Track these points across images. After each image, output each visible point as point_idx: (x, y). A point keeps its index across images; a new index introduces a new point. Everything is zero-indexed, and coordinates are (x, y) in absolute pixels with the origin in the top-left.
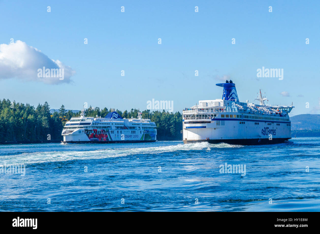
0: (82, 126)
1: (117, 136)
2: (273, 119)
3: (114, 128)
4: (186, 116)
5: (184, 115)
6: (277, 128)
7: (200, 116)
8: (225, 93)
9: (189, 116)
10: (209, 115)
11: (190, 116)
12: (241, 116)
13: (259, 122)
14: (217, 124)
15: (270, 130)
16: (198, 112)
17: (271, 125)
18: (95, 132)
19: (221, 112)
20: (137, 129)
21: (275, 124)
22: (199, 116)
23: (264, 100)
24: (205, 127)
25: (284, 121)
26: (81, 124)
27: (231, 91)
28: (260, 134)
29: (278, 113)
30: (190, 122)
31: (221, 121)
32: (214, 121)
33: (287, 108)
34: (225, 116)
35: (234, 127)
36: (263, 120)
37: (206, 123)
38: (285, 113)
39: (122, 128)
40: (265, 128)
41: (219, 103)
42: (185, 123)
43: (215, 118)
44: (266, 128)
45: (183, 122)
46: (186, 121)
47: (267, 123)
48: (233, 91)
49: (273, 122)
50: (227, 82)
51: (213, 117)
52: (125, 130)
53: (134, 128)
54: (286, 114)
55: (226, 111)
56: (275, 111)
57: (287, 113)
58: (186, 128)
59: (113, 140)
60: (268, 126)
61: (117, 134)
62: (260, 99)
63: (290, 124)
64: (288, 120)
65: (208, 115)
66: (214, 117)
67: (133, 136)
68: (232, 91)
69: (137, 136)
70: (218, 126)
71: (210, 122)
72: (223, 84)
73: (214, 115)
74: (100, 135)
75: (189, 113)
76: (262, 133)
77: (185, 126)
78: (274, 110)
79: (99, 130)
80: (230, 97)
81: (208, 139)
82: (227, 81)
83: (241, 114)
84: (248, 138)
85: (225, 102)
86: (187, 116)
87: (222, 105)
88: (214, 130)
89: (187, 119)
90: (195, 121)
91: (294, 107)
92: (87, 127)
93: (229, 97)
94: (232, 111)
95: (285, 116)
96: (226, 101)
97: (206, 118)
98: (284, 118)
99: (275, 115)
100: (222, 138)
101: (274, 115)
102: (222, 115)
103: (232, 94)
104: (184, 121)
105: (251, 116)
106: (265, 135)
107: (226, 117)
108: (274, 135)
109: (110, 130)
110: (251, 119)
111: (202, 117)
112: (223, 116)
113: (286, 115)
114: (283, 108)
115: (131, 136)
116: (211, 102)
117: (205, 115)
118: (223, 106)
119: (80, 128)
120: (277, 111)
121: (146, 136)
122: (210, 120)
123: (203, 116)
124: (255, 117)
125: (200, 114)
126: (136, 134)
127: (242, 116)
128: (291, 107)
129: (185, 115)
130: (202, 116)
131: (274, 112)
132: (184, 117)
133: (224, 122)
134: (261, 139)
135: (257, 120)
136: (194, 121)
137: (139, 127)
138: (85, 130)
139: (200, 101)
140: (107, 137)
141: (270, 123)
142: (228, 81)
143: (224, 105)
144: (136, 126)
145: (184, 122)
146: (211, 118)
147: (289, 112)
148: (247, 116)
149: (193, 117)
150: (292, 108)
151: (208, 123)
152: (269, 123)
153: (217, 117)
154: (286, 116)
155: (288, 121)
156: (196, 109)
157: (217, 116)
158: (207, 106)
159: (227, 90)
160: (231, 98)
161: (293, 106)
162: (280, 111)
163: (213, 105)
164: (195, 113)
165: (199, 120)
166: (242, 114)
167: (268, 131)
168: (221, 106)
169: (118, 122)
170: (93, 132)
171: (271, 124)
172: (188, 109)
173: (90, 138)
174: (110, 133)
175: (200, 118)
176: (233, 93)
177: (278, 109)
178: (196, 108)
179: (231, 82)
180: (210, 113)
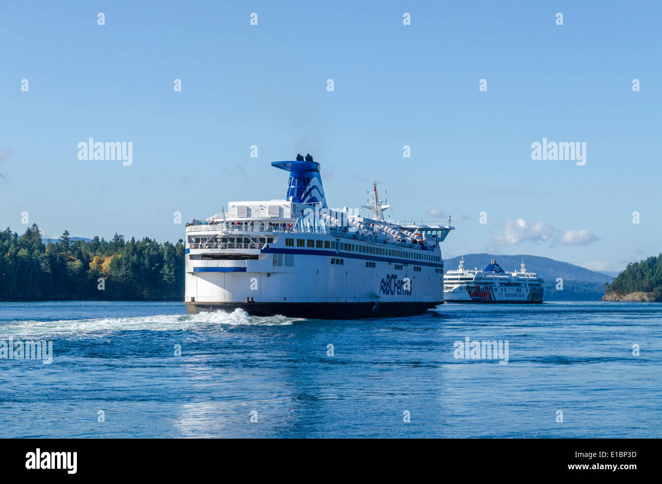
0: (463, 281)
1: (501, 294)
2: (406, 254)
3: (497, 285)
4: (194, 240)
5: (189, 236)
6: (414, 278)
7: (232, 240)
8: (293, 187)
9: (202, 239)
10: (254, 240)
11: (204, 240)
12: (336, 245)
13: (376, 262)
14: (274, 262)
15: (399, 281)
16: (225, 230)
17: (402, 269)
18: (477, 289)
19: (286, 232)
20: (522, 287)
21: (411, 267)
22: (227, 240)
23: (383, 210)
24: (243, 270)
25: (430, 262)
26: (461, 279)
27: (309, 180)
28: (377, 290)
29: (418, 240)
30: (204, 257)
31: (284, 255)
32: (267, 255)
33: (437, 230)
34: (295, 243)
35: (318, 270)
36: (385, 256)
37: (247, 258)
38: (431, 243)
39: (506, 285)
40: (388, 276)
41: (281, 209)
42: (192, 257)
43: (270, 246)
44: (390, 276)
45: (187, 256)
46: (193, 252)
47: (393, 264)
48: (314, 182)
49: (406, 263)
50: (300, 158)
51: (266, 245)
52: (510, 287)
53: (519, 284)
54: (434, 243)
55: (298, 230)
56: (410, 237)
57: (437, 242)
58: (192, 271)
59: (497, 299)
60: (397, 272)
61: (501, 292)
62: (374, 207)
63: (441, 268)
64: (438, 258)
65: (252, 239)
66: (268, 245)
67: (518, 295)
68: (311, 182)
69: (523, 295)
70: (276, 269)
71: (255, 257)
72: (290, 164)
73: (266, 238)
74: (483, 292)
75: (204, 231)
76: (382, 288)
77: (191, 265)
78: (409, 233)
79: (481, 287)
80: (306, 196)
81: (250, 300)
82: (299, 155)
83: (334, 239)
84: (348, 302)
85: (294, 208)
86: (198, 240)
87: (287, 214)
88: (265, 277)
89: (196, 247)
90: (218, 252)
91: (453, 228)
92: (468, 283)
93: (303, 196)
94: (312, 231)
95: (433, 250)
96: (297, 204)
97: (246, 247)
98: (431, 253)
99: (411, 247)
100: (285, 299)
101: (409, 246)
102: (287, 239)
103: (310, 190)
104: (189, 252)
105: (357, 246)
106: (388, 293)
107: (298, 245)
108: (408, 294)
109: (493, 288)
110: (358, 253)
111: (236, 243)
112: (289, 242)
113: (434, 246)
114: (427, 229)
115: (515, 295)
116: (261, 206)
117: (245, 239)
118: (289, 217)
119: (461, 283)
120: (416, 236)
121: (533, 295)
122: (256, 252)
123: (239, 240)
124: (368, 247)
125: (231, 235)
126: (522, 293)
127: (337, 243)
128: (447, 227)
129: (193, 236)
130: (236, 241)
131: (410, 239)
132: (190, 241)
133: (293, 259)
134: (379, 303)
135: (372, 255)
136: (214, 252)
137: (525, 284)
138: (467, 286)
139: (231, 204)
140: (490, 296)
141: (400, 264)
142: (302, 157)
143: (292, 216)
144: (522, 282)
145: (190, 256)
146: (260, 247)
147: (442, 239)
148: (350, 245)
149: (212, 242)
150: (447, 231)
151: (250, 259)
152: (397, 264)
153: (276, 243)
154: (435, 249)
155: (439, 261)
156: (222, 222)
157: (274, 242)
158: (249, 215)
159: (300, 179)
160: (308, 198)
161: (452, 226)
162: (420, 236)
163: (265, 215)
164: (220, 232)
165: (228, 251)
166: (338, 238)
167: (395, 285)
168: (285, 217)
169: (500, 276)
170: (475, 289)
171: (401, 266)
172: (199, 223)
173: (471, 297)
174: (494, 290)
175: (231, 247)
176: (314, 187)
177: (416, 232)
178: (222, 220)
179: (309, 158)
180: (256, 232)
